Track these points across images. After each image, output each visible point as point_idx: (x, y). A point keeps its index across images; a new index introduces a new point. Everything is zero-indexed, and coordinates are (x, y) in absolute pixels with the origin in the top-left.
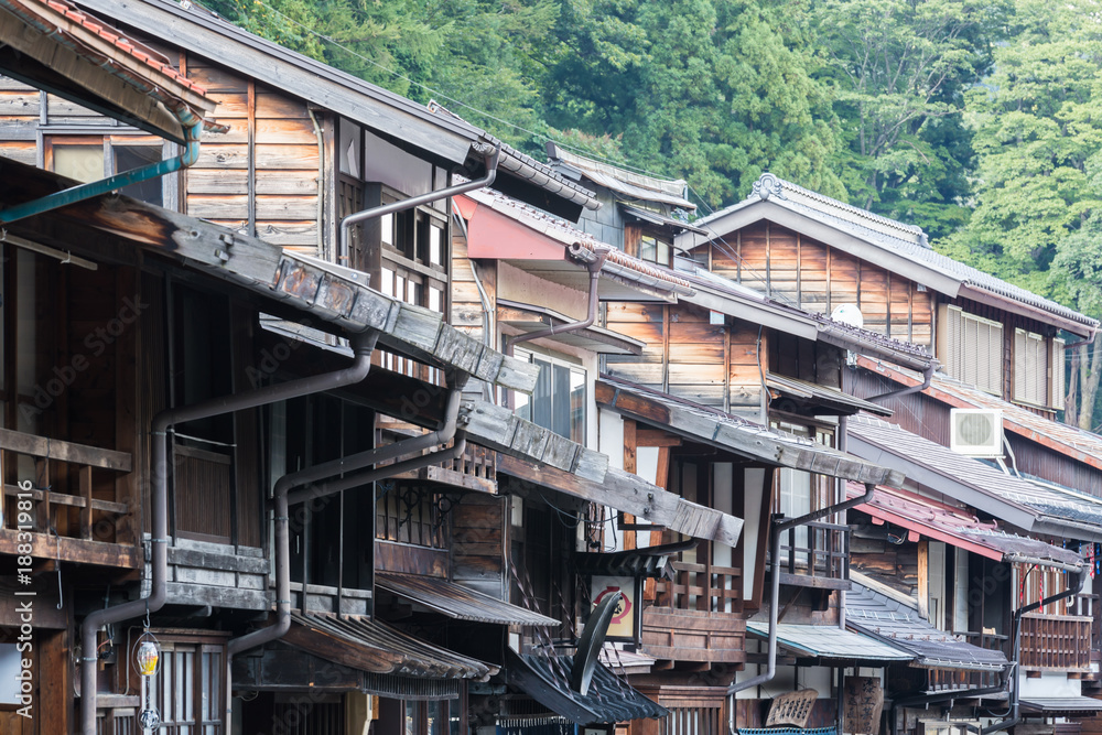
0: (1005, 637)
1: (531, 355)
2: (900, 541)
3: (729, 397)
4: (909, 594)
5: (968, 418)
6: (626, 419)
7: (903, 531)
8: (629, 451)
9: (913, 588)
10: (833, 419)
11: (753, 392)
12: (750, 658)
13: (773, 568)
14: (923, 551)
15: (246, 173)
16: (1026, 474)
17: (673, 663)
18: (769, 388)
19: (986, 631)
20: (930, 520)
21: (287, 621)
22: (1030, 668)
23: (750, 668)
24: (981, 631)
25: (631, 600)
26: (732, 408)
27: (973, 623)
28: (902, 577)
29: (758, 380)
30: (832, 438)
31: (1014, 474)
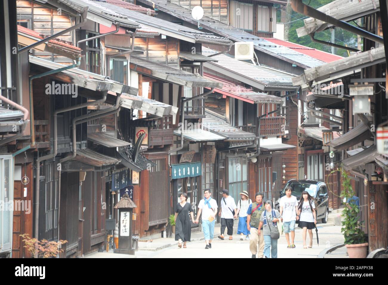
0: (255, 126)
1: (114, 60)
2: (220, 98)
3: (167, 61)
4: (223, 115)
5: (241, 46)
6: (139, 74)
7: (221, 95)
8: (140, 83)
9: (224, 113)
10: (199, 64)
11: (175, 59)
12: (175, 142)
13: (182, 114)
14: (227, 101)
15: (50, 29)
16: (262, 64)
17: (153, 146)
18: (180, 58)
19: (249, 125)
20: (230, 91)
21: (75, 154)
22: (264, 136)
23: (175, 145)
24: (247, 125)
25: (147, 134)
26: (169, 64)
27: (244, 123)
28: (221, 109)
29: (176, 56)
30: (199, 70)
31: (257, 65)
